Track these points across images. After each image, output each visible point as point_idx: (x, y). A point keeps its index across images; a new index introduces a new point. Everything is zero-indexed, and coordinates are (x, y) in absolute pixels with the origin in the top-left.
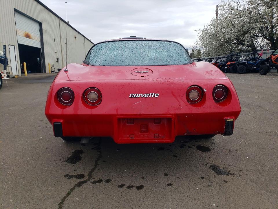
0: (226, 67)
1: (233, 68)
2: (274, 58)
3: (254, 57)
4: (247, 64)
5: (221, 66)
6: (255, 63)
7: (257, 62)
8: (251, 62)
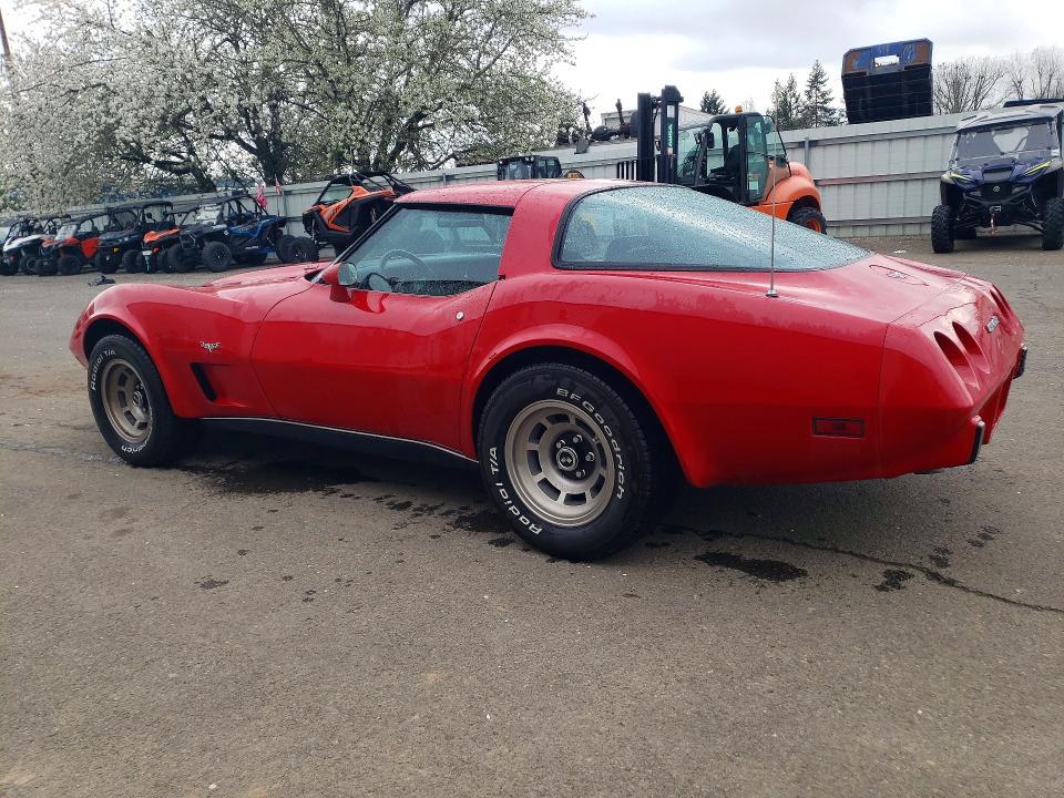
0: (144, 253)
1: (180, 251)
2: (327, 213)
3: (240, 210)
4: (229, 236)
5: (115, 250)
6: (253, 231)
7: (257, 228)
8: (240, 229)
